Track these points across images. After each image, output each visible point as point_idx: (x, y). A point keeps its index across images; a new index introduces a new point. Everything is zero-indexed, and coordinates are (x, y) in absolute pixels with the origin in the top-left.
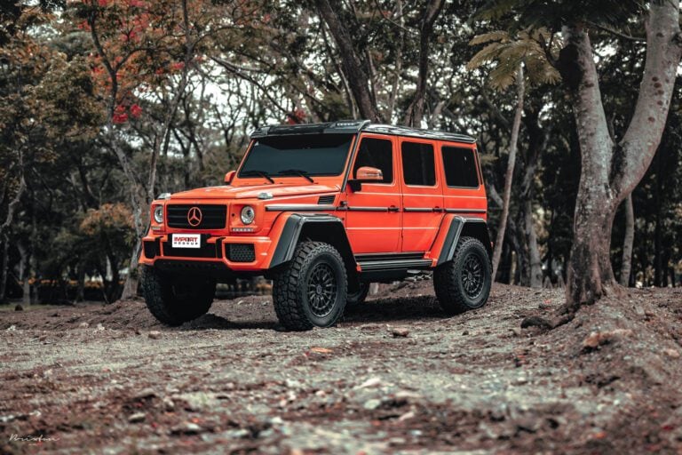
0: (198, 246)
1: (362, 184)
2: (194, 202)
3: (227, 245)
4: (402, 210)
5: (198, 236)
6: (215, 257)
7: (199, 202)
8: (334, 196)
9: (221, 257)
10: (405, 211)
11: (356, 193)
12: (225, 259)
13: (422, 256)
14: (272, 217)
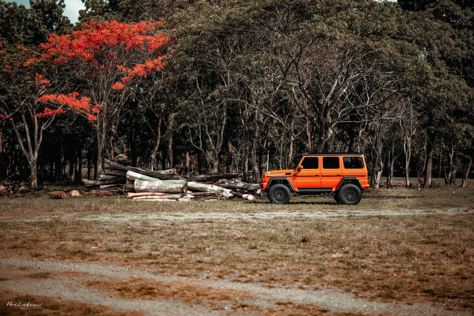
4: (321, 176)
8: (291, 173)
11: (300, 172)
13: (332, 188)
14: (269, 178)
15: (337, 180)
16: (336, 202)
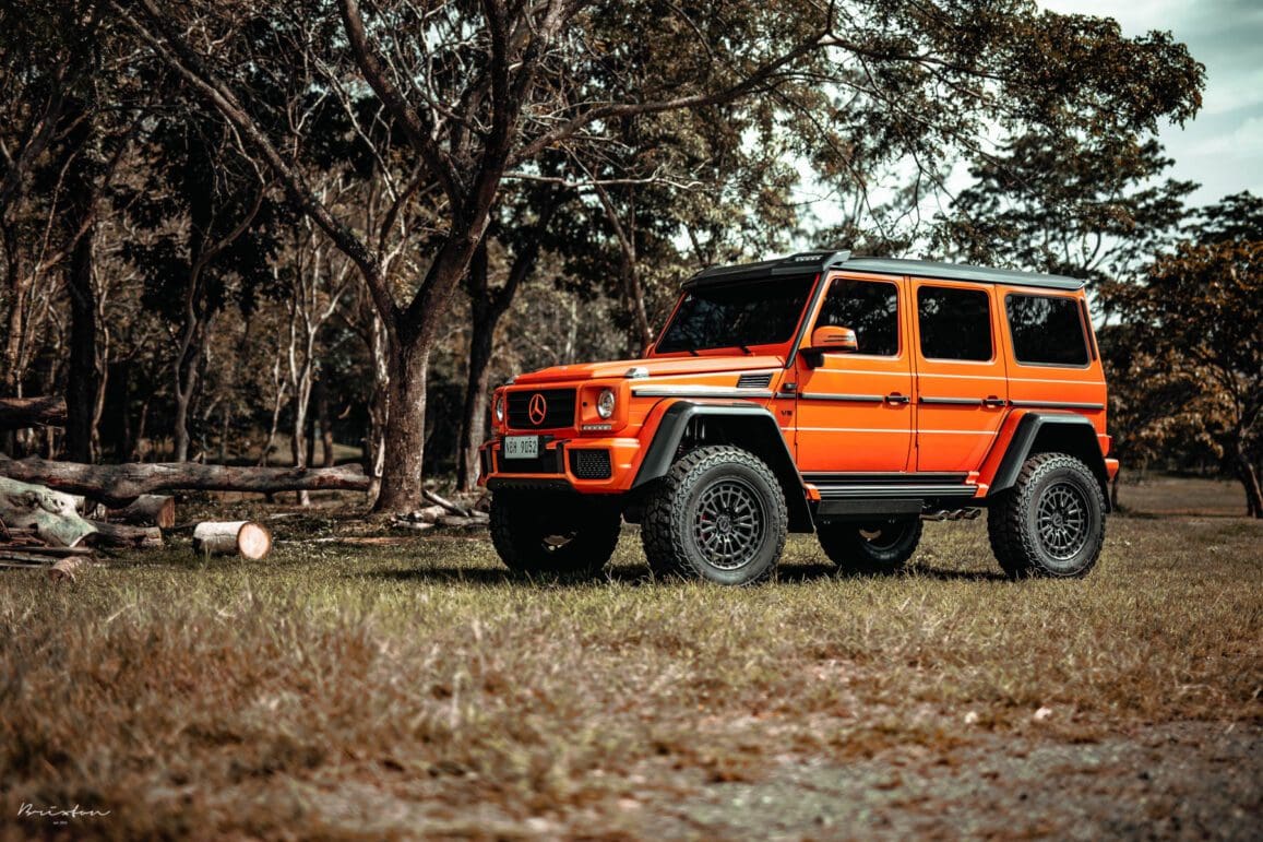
0: (533, 455)
1: (826, 356)
2: (538, 386)
3: (573, 452)
4: (915, 401)
5: (535, 438)
6: (556, 472)
7: (543, 386)
8: (770, 375)
9: (564, 472)
10: (921, 402)
11: (817, 370)
12: (570, 476)
13: (962, 480)
14: (646, 407)
15: (986, 429)
16: (829, 562)
